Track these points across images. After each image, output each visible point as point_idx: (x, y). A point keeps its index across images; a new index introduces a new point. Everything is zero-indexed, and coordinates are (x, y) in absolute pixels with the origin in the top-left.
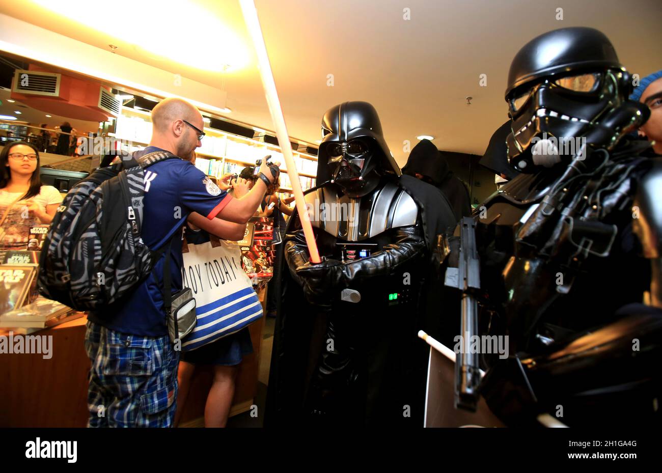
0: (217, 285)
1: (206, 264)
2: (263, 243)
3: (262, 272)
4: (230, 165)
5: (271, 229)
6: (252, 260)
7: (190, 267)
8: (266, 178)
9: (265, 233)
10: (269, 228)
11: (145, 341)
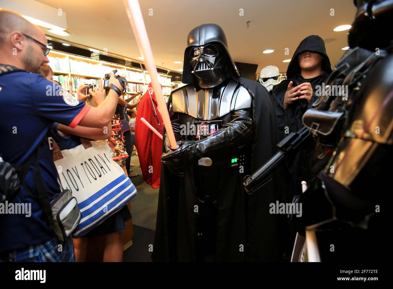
0: (96, 179)
1: (82, 164)
2: (115, 133)
3: (121, 155)
4: (76, 78)
5: (119, 122)
6: (112, 148)
7: (68, 170)
8: (117, 88)
9: (115, 126)
10: (118, 121)
11: (31, 251)
